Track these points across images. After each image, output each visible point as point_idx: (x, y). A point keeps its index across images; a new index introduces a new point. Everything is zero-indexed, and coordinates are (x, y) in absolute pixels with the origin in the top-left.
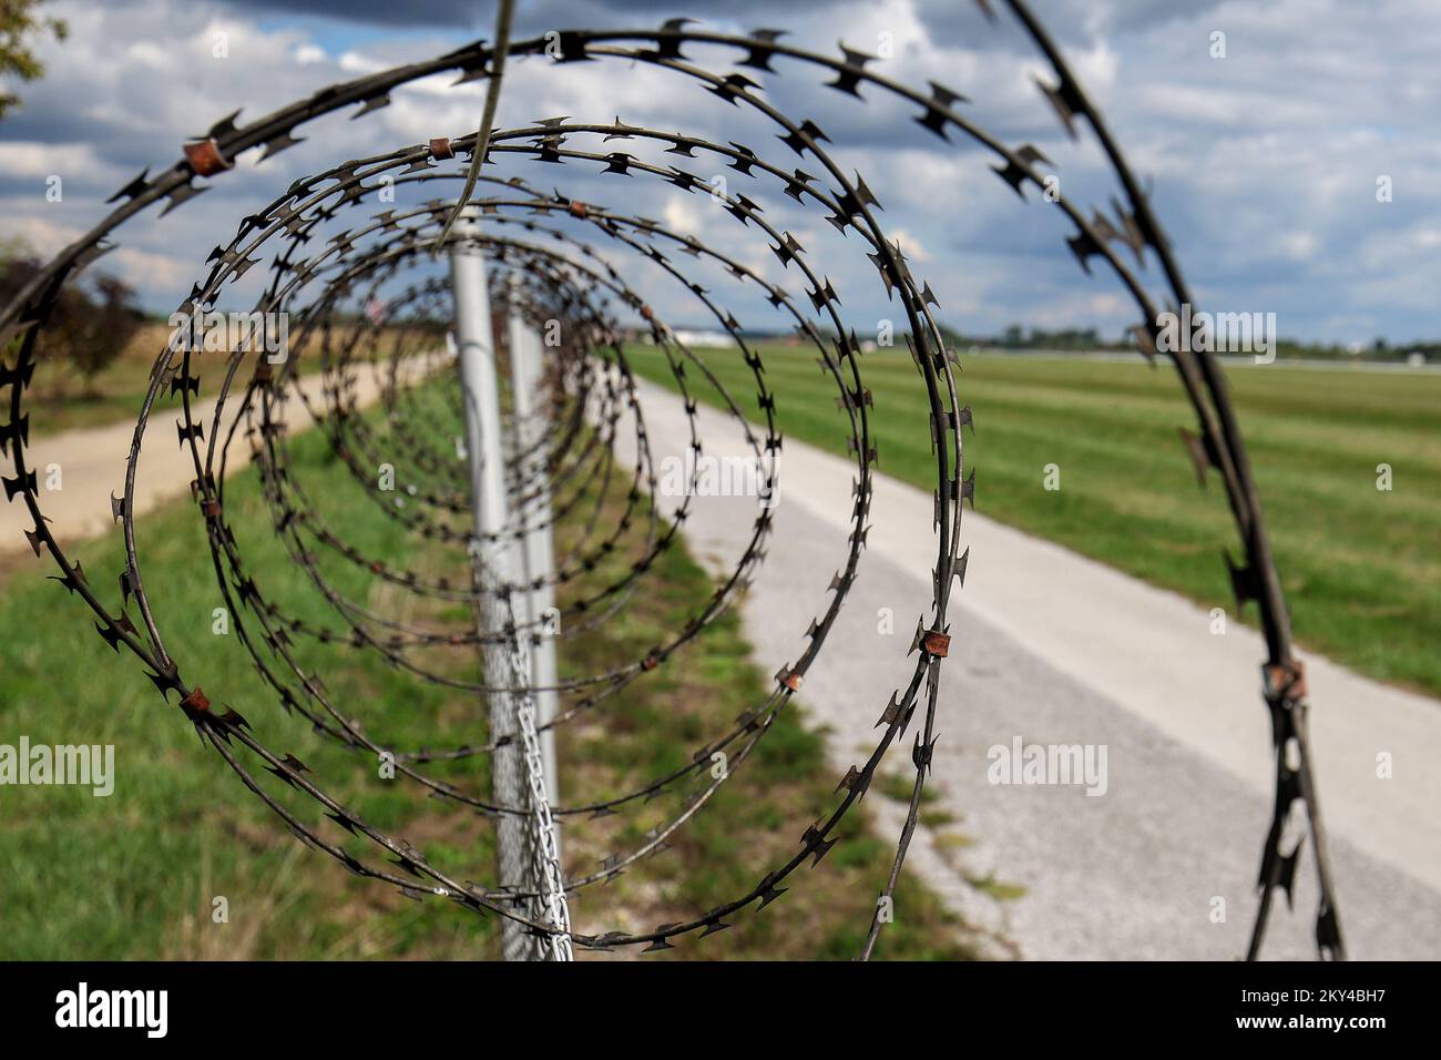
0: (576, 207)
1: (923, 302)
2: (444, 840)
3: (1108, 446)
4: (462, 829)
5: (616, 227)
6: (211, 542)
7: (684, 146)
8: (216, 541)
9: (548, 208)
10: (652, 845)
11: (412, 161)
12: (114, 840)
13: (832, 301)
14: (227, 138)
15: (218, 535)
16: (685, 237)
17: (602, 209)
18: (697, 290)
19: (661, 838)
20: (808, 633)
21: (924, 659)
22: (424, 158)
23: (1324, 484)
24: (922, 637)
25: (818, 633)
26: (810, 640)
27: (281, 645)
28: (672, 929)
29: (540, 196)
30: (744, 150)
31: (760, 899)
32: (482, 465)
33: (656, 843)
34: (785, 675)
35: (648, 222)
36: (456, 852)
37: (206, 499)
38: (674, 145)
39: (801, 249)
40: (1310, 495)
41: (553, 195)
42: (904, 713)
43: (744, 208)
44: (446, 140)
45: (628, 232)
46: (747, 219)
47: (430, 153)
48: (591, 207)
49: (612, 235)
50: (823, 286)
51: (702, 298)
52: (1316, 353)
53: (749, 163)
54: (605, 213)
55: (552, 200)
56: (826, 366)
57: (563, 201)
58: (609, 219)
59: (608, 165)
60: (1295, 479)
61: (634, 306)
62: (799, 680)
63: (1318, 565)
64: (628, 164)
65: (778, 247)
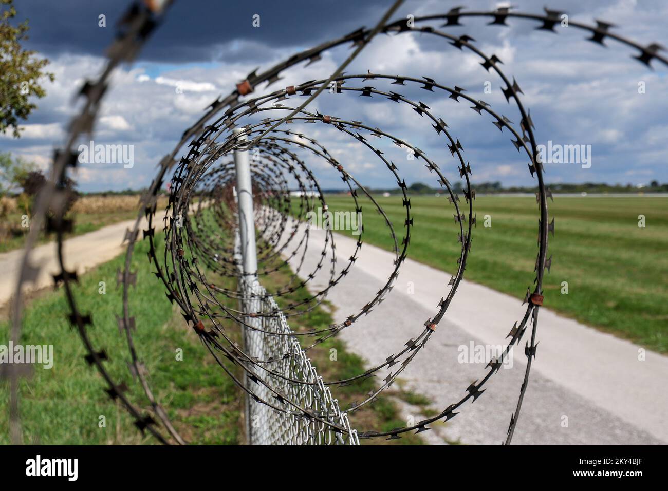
0: (325, 118)
1: (523, 142)
2: (208, 414)
3: (508, 238)
4: (215, 409)
5: (343, 126)
6: (180, 267)
7: (400, 80)
8: (182, 266)
9: (313, 119)
10: (371, 398)
11: (279, 97)
12: (77, 408)
13: (460, 150)
14: (253, 79)
15: (183, 264)
16: (374, 128)
17: (337, 118)
18: (378, 152)
19: (375, 395)
20: (439, 305)
21: (530, 306)
22: (284, 95)
23: (625, 255)
24: (529, 296)
25: (444, 305)
26: (440, 307)
27: (206, 310)
28: (401, 430)
29: (310, 114)
30: (429, 80)
31: (445, 417)
32: (247, 243)
33: (373, 397)
34: (429, 324)
35: (357, 122)
36: (213, 419)
37: (179, 249)
38: (395, 81)
39: (446, 126)
40: (618, 260)
41: (316, 114)
42: (520, 332)
43: (422, 108)
44: (293, 87)
45: (348, 128)
46: (423, 113)
47: (287, 92)
48: (332, 118)
49: (341, 129)
50: (456, 143)
51: (380, 156)
52: (618, 189)
53: (431, 86)
54: (338, 120)
55: (315, 116)
56: (442, 183)
57: (320, 116)
58: (340, 123)
59: (362, 92)
60: (608, 252)
61: (335, 165)
62: (436, 326)
63: (623, 295)
64: (371, 91)
65: (436, 125)
